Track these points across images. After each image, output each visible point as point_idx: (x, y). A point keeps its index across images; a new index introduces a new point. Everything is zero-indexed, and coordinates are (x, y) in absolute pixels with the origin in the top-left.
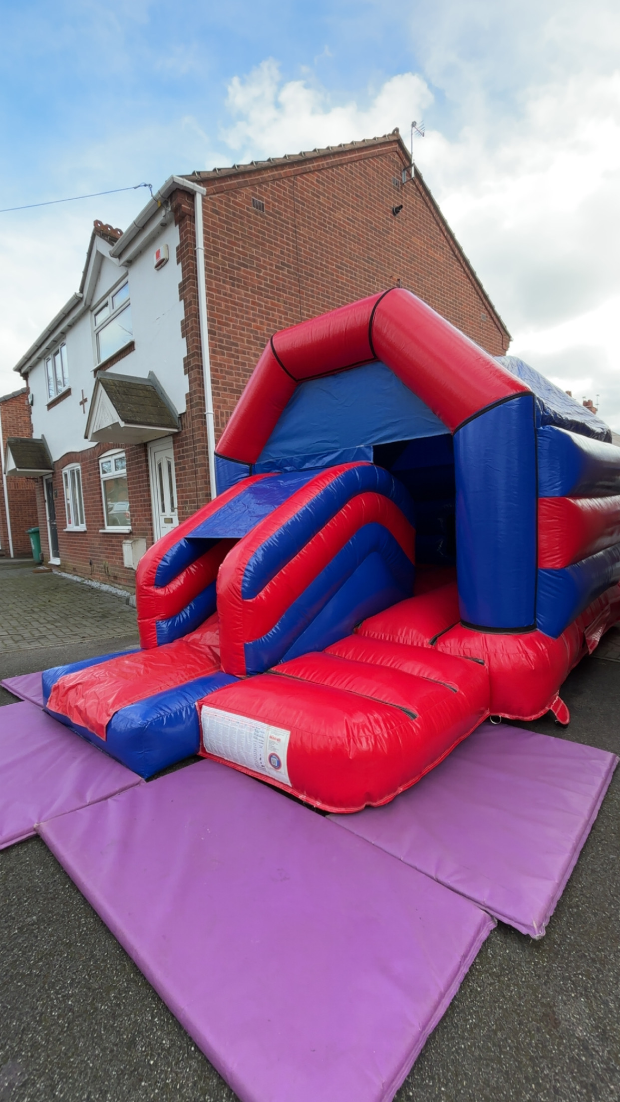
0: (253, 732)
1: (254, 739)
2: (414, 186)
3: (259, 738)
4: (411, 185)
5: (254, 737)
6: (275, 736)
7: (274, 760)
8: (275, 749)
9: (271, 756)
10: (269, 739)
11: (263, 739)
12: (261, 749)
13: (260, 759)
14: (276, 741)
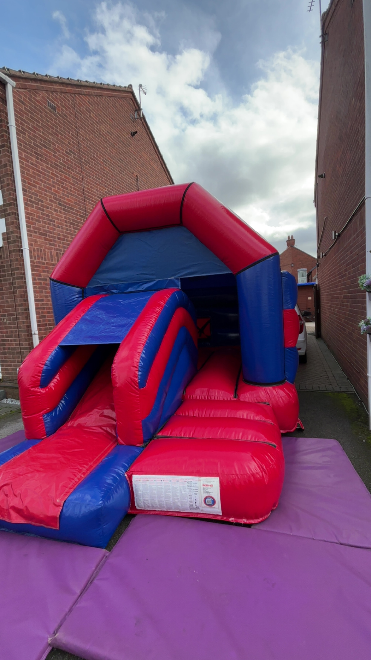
0: (186, 485)
2: (141, 122)
3: (192, 488)
4: (140, 121)
5: (188, 489)
6: (207, 483)
7: (210, 501)
9: (205, 498)
10: (202, 487)
11: (196, 488)
12: (196, 496)
13: (196, 503)
14: (209, 487)
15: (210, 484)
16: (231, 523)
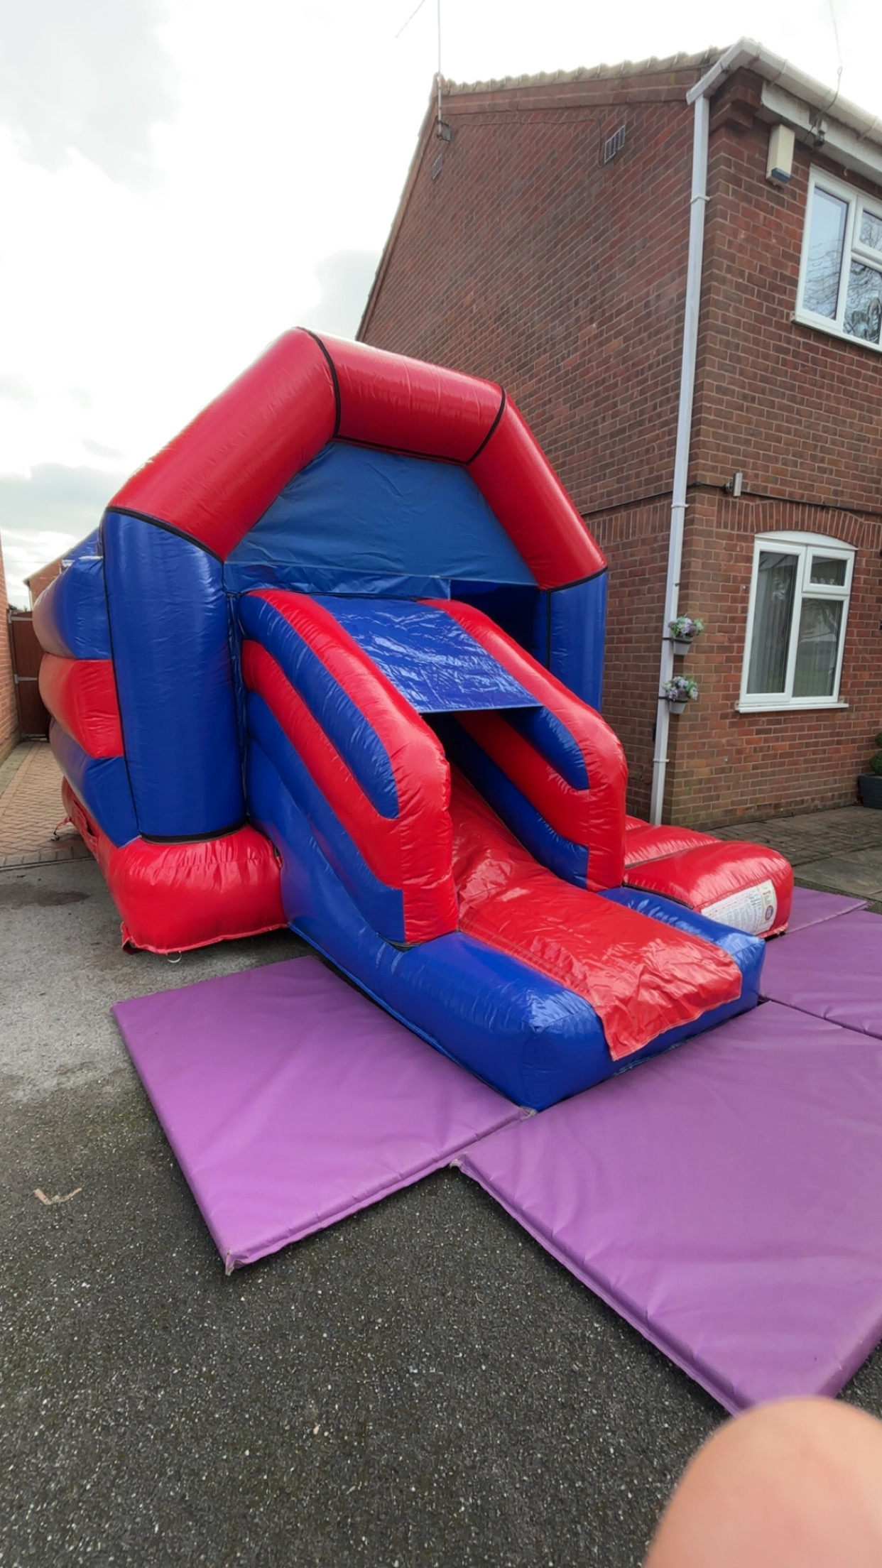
0: (749, 901)
1: (753, 906)
3: (756, 902)
6: (765, 891)
7: (768, 912)
8: (767, 901)
9: (766, 908)
10: (763, 896)
11: (759, 901)
13: (758, 921)
14: (766, 894)
15: (768, 890)
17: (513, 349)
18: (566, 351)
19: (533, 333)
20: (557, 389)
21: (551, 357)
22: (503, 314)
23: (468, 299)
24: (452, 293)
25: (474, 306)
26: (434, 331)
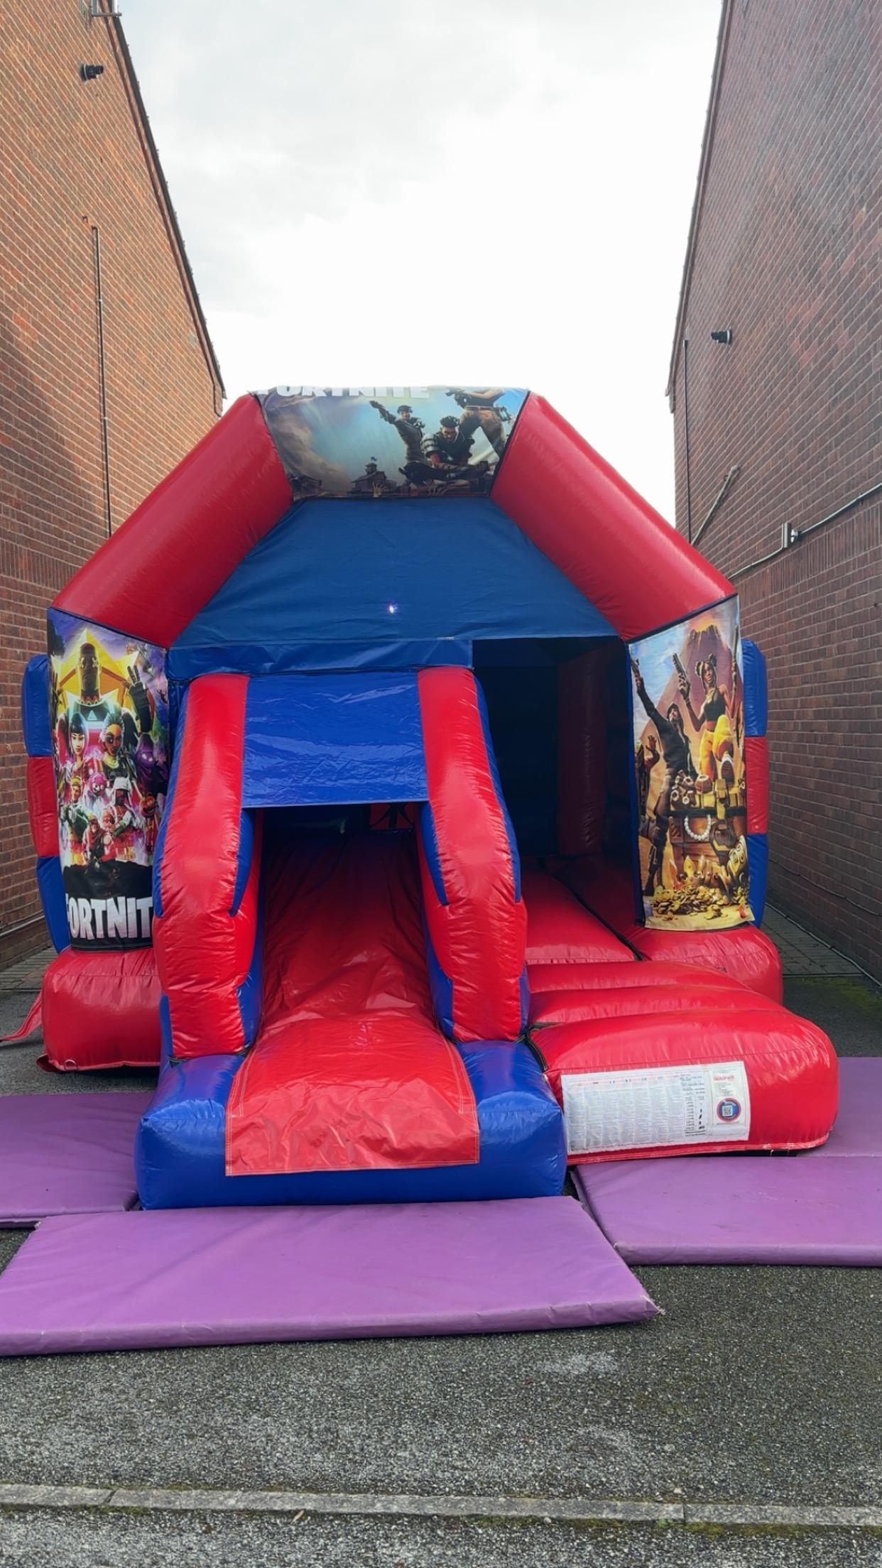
0: (679, 1083)
1: (684, 1092)
3: (692, 1087)
5: (684, 1090)
6: (721, 1075)
7: (729, 1110)
8: (726, 1092)
9: (722, 1104)
10: (714, 1082)
11: (702, 1087)
12: (702, 1101)
13: (700, 1117)
14: (727, 1081)
15: (727, 1075)
16: (765, 1153)
17: (805, 247)
18: (843, 250)
19: (820, 223)
20: (839, 305)
21: (834, 257)
22: (796, 198)
23: (771, 178)
24: (759, 169)
25: (776, 187)
26: (747, 225)
